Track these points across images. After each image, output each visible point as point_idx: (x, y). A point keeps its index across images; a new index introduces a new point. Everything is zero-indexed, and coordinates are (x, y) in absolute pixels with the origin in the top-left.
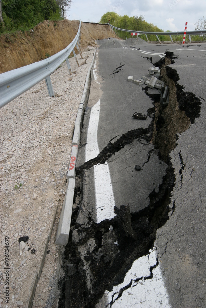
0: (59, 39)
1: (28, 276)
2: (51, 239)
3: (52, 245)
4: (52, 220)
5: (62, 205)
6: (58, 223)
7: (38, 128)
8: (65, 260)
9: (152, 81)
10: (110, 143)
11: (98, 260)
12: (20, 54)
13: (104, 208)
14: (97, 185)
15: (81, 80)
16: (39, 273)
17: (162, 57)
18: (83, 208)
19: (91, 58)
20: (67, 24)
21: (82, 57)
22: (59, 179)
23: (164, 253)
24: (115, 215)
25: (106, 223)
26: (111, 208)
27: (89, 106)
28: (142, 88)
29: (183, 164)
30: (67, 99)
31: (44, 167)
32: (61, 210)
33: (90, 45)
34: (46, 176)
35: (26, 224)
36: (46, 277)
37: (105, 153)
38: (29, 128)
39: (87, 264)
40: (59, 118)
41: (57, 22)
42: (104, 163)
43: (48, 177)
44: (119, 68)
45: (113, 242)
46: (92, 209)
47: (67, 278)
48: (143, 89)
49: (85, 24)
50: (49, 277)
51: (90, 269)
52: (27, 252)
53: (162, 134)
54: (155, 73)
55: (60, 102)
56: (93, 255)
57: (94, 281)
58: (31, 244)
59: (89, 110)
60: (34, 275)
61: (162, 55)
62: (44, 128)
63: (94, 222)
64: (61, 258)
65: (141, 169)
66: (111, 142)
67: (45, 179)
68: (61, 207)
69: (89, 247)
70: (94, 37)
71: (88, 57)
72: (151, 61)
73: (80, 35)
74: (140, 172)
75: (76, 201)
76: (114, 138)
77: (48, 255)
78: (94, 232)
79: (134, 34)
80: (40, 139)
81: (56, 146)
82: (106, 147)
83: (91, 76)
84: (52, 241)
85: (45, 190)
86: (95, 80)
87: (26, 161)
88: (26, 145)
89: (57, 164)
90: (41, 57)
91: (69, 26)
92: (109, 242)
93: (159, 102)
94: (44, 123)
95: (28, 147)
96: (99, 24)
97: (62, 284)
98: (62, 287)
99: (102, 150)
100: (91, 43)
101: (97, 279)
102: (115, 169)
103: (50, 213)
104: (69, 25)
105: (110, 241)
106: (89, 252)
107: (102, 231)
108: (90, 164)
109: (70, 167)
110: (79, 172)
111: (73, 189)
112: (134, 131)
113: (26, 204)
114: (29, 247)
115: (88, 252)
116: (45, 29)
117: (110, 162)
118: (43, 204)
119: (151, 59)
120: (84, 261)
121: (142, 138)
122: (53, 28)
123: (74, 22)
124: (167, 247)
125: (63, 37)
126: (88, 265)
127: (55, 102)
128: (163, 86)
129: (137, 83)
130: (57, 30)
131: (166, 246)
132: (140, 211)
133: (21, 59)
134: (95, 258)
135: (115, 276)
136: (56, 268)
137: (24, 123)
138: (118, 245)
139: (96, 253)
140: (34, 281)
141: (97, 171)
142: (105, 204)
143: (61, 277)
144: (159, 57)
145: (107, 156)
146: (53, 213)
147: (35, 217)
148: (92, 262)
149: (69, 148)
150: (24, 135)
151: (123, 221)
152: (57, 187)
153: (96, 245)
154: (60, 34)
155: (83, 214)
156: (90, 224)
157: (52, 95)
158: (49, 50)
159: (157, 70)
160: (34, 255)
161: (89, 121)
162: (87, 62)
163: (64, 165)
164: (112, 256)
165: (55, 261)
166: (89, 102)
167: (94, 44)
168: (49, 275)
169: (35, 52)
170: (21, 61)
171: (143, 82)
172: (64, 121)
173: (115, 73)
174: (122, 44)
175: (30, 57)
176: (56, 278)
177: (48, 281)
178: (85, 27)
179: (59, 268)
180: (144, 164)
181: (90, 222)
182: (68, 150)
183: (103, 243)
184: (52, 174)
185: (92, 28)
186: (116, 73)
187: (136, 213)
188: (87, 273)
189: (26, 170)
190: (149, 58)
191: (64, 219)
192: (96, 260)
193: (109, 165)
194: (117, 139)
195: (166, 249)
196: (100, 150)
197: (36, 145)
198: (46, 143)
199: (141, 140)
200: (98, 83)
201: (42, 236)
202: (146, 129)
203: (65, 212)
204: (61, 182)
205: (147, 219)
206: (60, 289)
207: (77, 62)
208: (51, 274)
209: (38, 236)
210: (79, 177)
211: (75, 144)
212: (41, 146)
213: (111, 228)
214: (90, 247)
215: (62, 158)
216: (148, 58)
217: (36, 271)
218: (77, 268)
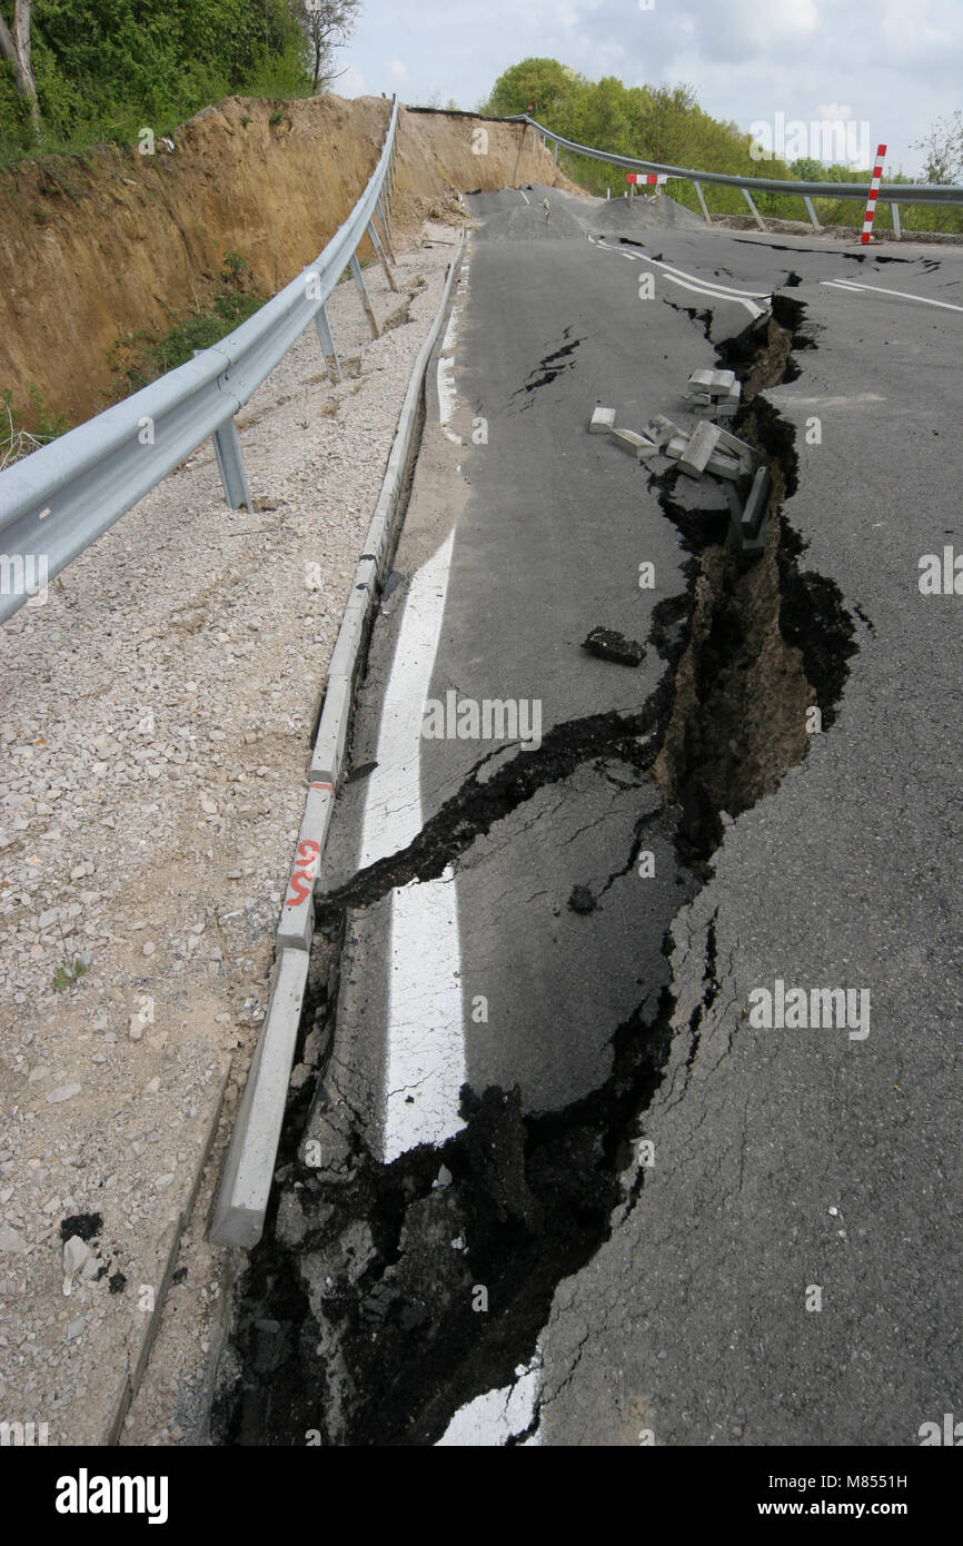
0: (293, 186)
1: (91, 1387)
2: (193, 1221)
3: (194, 1248)
4: (200, 1141)
5: (245, 1067)
6: (225, 1148)
7: (169, 683)
8: (249, 1302)
9: (698, 444)
10: (472, 782)
11: (378, 1318)
12: (106, 252)
13: (419, 1094)
14: (397, 982)
15: (376, 419)
16: (138, 1369)
17: (756, 311)
18: (332, 1093)
19: (436, 294)
20: (333, 114)
21: (391, 282)
22: (240, 948)
23: (565, 1383)
24: (462, 1125)
25: (421, 1159)
26: (447, 1091)
27: (400, 569)
28: (647, 475)
29: (714, 982)
30: (304, 529)
31: (183, 885)
32: (241, 1090)
33: (434, 216)
34: (186, 932)
35: (92, 1160)
36: (163, 1383)
37: (448, 826)
38: (129, 679)
39: (331, 1334)
40: (264, 637)
41: (286, 106)
42: (438, 874)
43: (196, 934)
44: (557, 355)
45: (447, 1239)
46: (370, 1095)
47: (250, 1383)
48: (653, 480)
49: (417, 115)
50: (174, 1386)
51: (343, 1353)
52: (92, 1284)
53: (727, 695)
54: (715, 400)
55: (276, 539)
56: (360, 1293)
57: (357, 1403)
58: (110, 1249)
59: (398, 592)
60: (116, 1382)
61: (758, 301)
62: (192, 686)
63: (369, 1157)
64: (231, 1301)
65: (595, 904)
66: (475, 776)
67: (183, 947)
68: (241, 1079)
69: (345, 1260)
70: (457, 177)
71: (421, 283)
72: (708, 326)
73: (391, 170)
74: (589, 922)
75: (306, 1053)
76: (489, 756)
77: (176, 1288)
78: (369, 1196)
79: (641, 179)
80: (174, 741)
81: (241, 777)
82: (454, 800)
83: (427, 393)
84: (198, 1231)
85: (183, 1001)
86: (445, 416)
87: (109, 856)
88: (111, 772)
89: (237, 874)
90: (203, 267)
91: (340, 128)
92: (430, 1239)
93: (721, 543)
94: (196, 657)
95: (116, 782)
96: (482, 118)
97: (228, 1412)
98: (227, 1426)
99: (434, 813)
100: (439, 210)
101: (369, 1397)
102: (484, 905)
103: (193, 1112)
104: (339, 119)
105: (434, 1235)
106: (346, 1280)
107: (405, 1190)
108: (379, 879)
109: (292, 894)
110: (331, 913)
111: (297, 1000)
112: (582, 723)
113: (99, 1064)
114: (101, 1263)
115: (342, 1281)
116: (228, 136)
117: (467, 867)
118: (168, 1066)
119: (708, 317)
120: (320, 1317)
121: (615, 754)
122: (268, 134)
123: (365, 107)
124: (580, 1357)
125: (309, 174)
126: (336, 1336)
127: (251, 543)
128: (744, 471)
129: (628, 449)
130: (283, 143)
131: (576, 1356)
132: (566, 1107)
133: (112, 278)
134: (366, 1310)
135: (438, 1396)
136: (205, 1347)
137: (110, 652)
138: (465, 1251)
139: (372, 1287)
140: (114, 1409)
141: (404, 914)
142: (424, 1075)
143: (223, 1386)
144: (746, 310)
145: (456, 838)
146: (208, 1111)
147: (134, 1129)
148: (352, 1323)
149: (294, 795)
150: (105, 720)
151: (490, 1158)
152: (232, 984)
153: (374, 1252)
154: (300, 162)
155: (327, 1121)
156: (355, 1166)
157: (238, 501)
158: (243, 237)
159: (727, 385)
160: (121, 1298)
161: (393, 648)
162: (413, 314)
163: (270, 883)
164: (440, 1300)
165: (206, 1315)
166: (402, 548)
167: (456, 212)
168: (178, 1377)
169: (179, 245)
170: (109, 286)
171: (658, 446)
172: (283, 652)
173: (536, 385)
174: (583, 223)
175: (150, 265)
176: (206, 1390)
177: (171, 1401)
178: (414, 129)
179: (220, 1343)
180: (611, 879)
181: (354, 1158)
182: (291, 805)
183: (406, 1243)
184: (214, 924)
185: (449, 136)
186: (539, 383)
187: (548, 1114)
188: (328, 1370)
189: (105, 893)
190: (700, 312)
191: (248, 1142)
192: (370, 1318)
193: (459, 883)
194: (502, 763)
195: (573, 1368)
196: (424, 813)
197: (154, 771)
198: (195, 765)
199: (611, 762)
200: (452, 437)
201: (158, 1213)
202: (632, 719)
203: (254, 1110)
204: (249, 962)
205: (599, 1137)
206: (219, 1432)
207: (368, 312)
208: (185, 1371)
209: (142, 1215)
210: (327, 936)
211: (323, 776)
212: (173, 777)
213: (443, 1177)
214: (349, 1260)
215: (259, 844)
216: (692, 313)
217: (125, 1364)
218: (294, 1339)
